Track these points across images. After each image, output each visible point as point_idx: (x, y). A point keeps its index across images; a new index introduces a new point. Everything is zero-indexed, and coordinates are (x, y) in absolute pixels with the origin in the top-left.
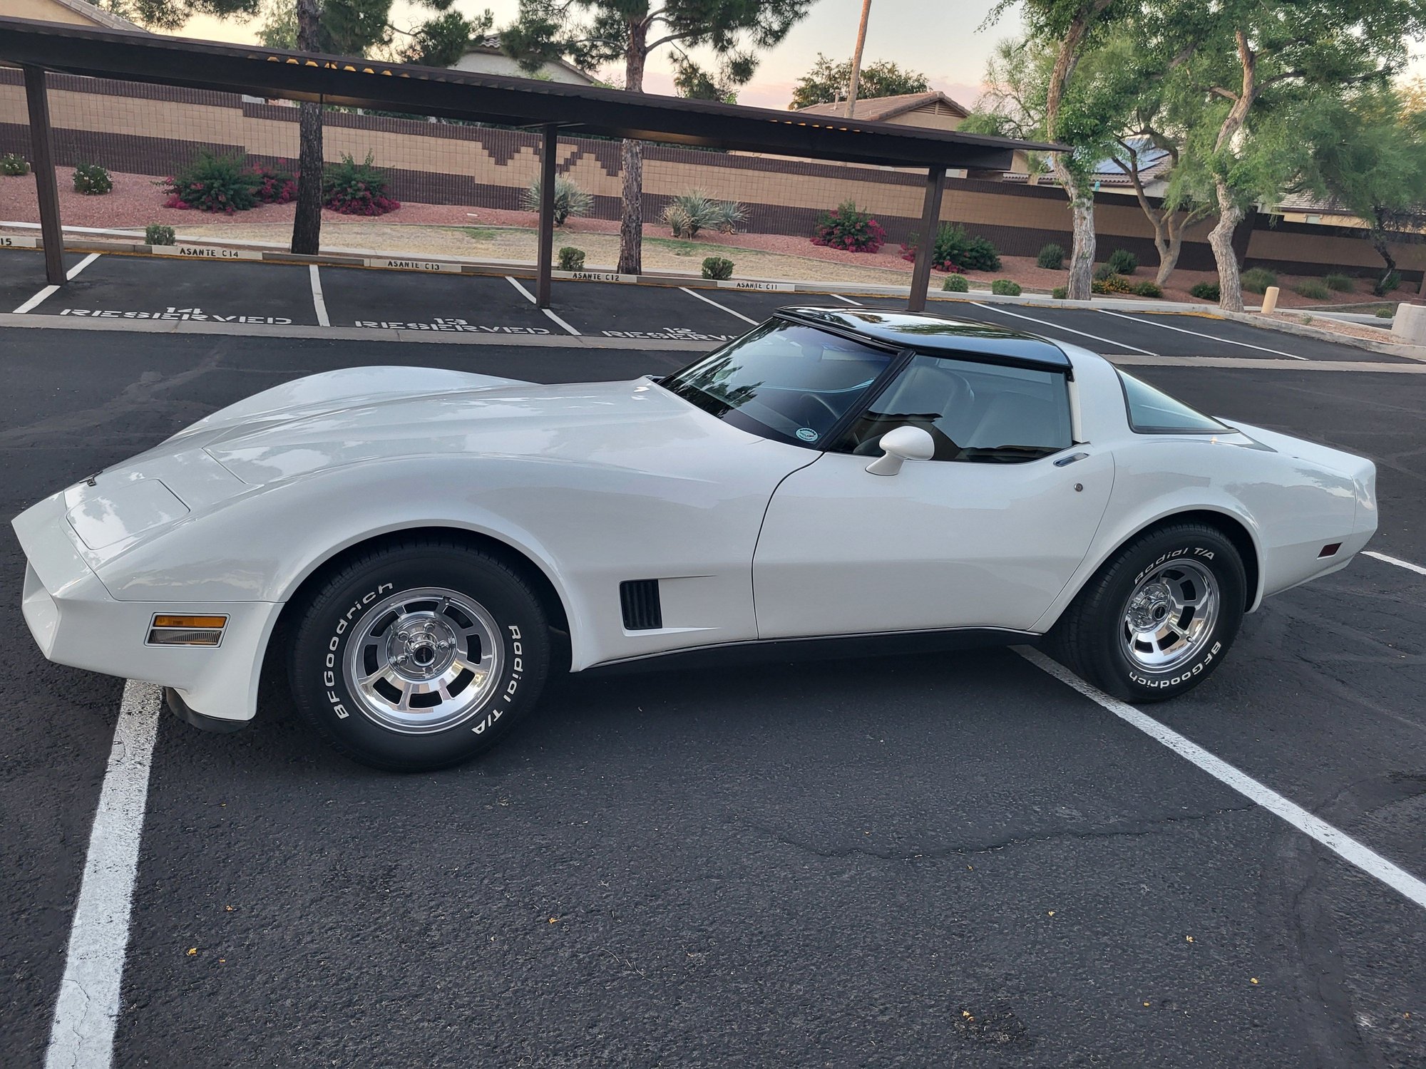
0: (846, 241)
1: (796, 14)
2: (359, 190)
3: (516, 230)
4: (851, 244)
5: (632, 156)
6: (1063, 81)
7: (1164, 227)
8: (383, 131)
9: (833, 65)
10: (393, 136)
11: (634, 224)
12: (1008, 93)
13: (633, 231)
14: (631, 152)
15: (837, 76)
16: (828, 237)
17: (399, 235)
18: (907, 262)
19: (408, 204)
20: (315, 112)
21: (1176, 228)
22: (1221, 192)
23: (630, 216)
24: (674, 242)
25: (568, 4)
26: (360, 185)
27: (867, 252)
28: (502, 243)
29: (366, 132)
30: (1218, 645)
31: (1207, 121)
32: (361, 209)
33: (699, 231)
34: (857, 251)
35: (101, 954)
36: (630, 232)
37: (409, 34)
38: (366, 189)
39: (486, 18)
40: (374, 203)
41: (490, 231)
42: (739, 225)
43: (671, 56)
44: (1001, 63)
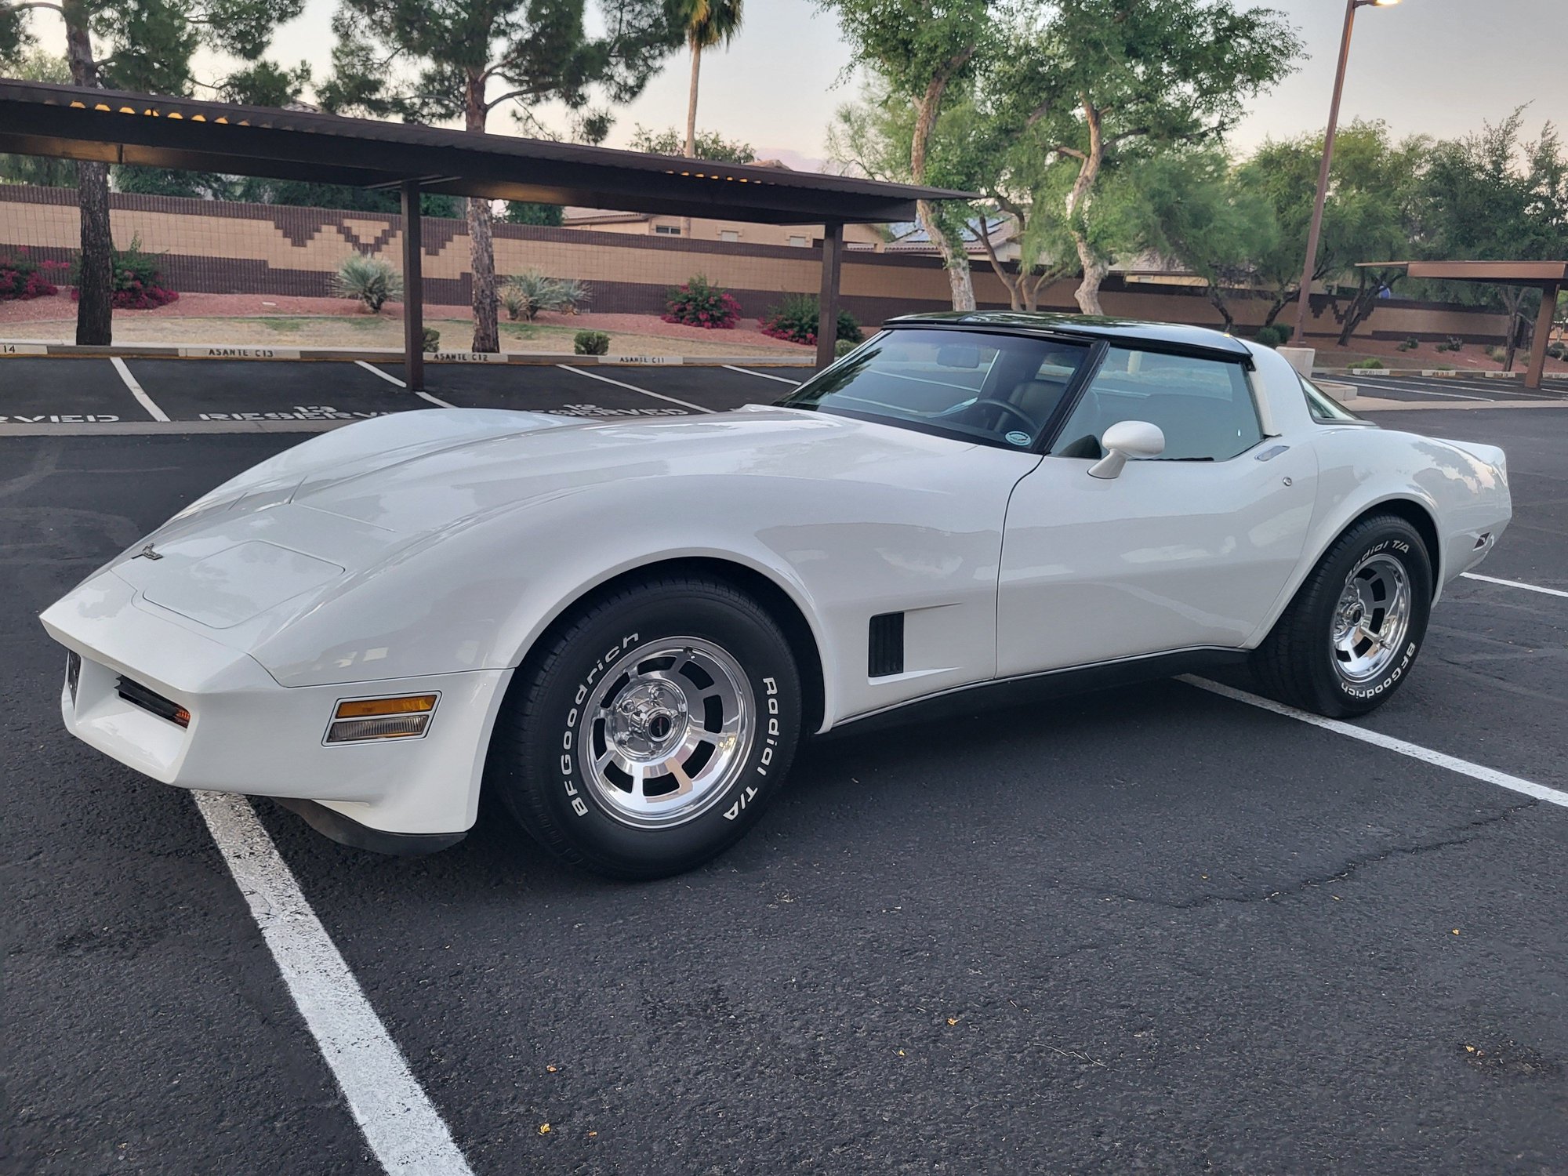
0: (701, 317)
1: (650, 68)
2: (126, 279)
3: (326, 319)
4: (706, 320)
5: (480, 225)
6: (926, 139)
7: (1019, 291)
8: (150, 211)
9: (653, 136)
10: (163, 216)
11: (488, 300)
12: (852, 158)
13: (488, 308)
14: (479, 219)
15: (658, 148)
16: (681, 314)
17: (183, 329)
18: (766, 336)
19: (188, 294)
20: (98, 179)
21: (1030, 292)
22: (1082, 250)
23: (483, 291)
24: (512, 325)
25: (392, 57)
26: (127, 273)
27: (724, 327)
28: (310, 333)
29: (128, 213)
30: (1412, 646)
31: (1053, 181)
32: (130, 302)
33: (538, 313)
34: (713, 327)
35: (427, 1154)
36: (484, 309)
37: (212, 87)
38: (135, 278)
39: (302, 70)
40: (147, 295)
41: (295, 321)
42: (581, 305)
43: (514, 114)
44: (841, 128)
